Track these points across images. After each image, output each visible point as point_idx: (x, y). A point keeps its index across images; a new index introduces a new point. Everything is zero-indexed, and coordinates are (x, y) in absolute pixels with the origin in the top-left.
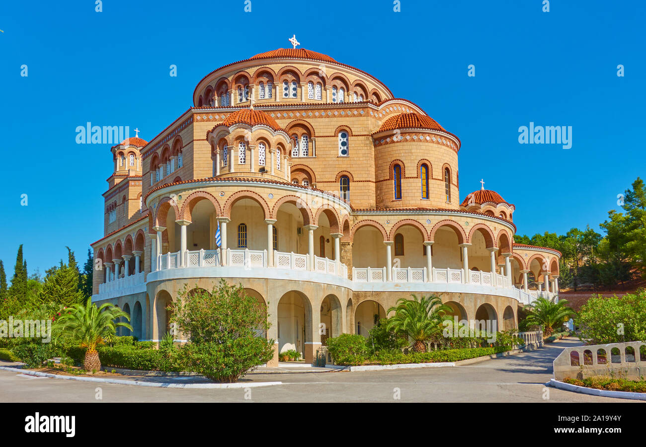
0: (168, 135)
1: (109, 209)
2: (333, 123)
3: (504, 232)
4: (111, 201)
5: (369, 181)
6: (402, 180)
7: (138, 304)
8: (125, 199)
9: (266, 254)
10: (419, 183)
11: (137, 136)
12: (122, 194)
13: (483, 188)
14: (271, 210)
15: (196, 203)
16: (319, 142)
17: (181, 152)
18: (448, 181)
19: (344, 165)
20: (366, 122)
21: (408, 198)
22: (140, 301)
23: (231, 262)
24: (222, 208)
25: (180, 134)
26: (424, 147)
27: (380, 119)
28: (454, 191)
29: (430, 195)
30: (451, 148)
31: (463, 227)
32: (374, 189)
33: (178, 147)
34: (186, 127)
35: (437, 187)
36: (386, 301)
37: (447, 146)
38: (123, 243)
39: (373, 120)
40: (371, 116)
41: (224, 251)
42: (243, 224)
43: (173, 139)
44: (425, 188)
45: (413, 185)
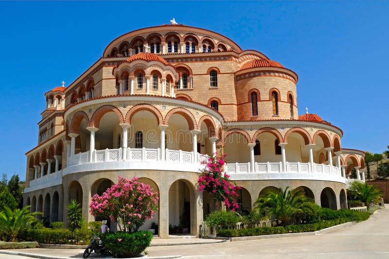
0: (84, 79)
1: (42, 133)
2: (206, 66)
3: (337, 137)
4: (43, 128)
5: (233, 104)
6: (258, 103)
7: (56, 194)
8: (53, 126)
9: (159, 152)
10: (271, 105)
11: (63, 86)
12: (51, 122)
13: (307, 113)
14: (164, 118)
15: (104, 114)
16: (195, 78)
17: (93, 89)
18: (292, 103)
19: (214, 94)
20: (230, 65)
21: (263, 115)
22: (58, 191)
23: (131, 158)
24: (124, 117)
25: (93, 76)
26: (273, 80)
27: (240, 63)
28: (295, 109)
29: (279, 113)
30: (292, 81)
31: (309, 132)
32: (236, 110)
33: (91, 85)
34: (97, 71)
35: (284, 107)
36: (251, 187)
37: (290, 79)
38: (47, 150)
39: (235, 63)
40: (233, 60)
41: (125, 150)
42: (140, 132)
43: (87, 81)
44: (275, 108)
45: (266, 106)
